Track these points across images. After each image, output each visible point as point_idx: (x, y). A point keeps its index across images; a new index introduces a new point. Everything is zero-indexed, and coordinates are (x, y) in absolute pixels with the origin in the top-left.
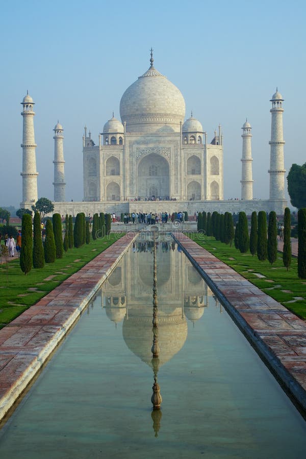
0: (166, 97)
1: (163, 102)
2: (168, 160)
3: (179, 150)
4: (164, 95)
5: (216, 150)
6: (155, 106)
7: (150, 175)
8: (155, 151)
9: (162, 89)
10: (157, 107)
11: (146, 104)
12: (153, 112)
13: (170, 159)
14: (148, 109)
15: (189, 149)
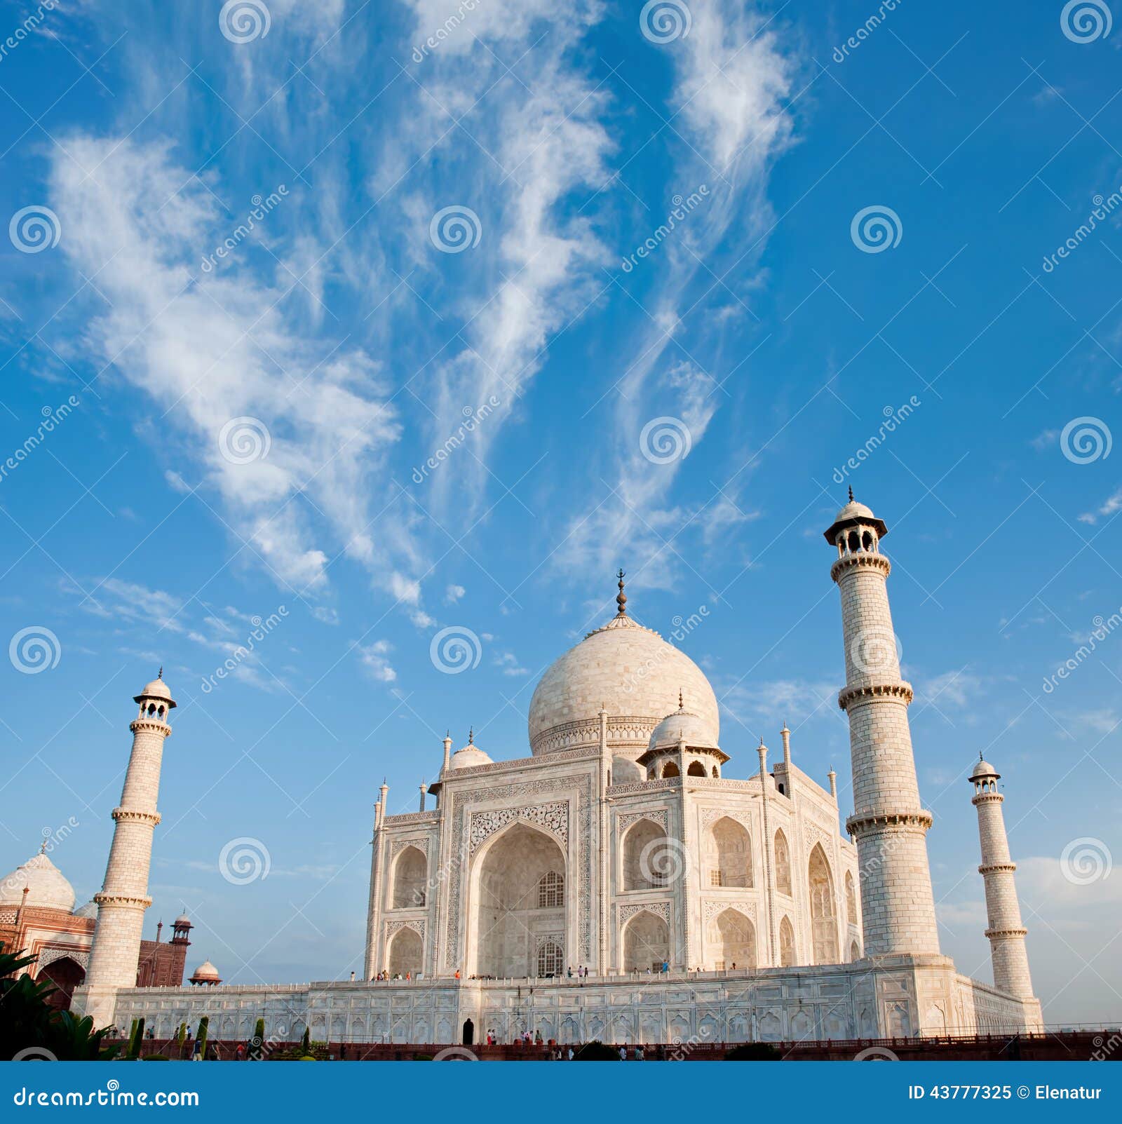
0: (620, 669)
1: (609, 684)
2: (562, 845)
3: (595, 808)
4: (615, 664)
5: (738, 797)
6: (584, 699)
7: (542, 905)
8: (523, 820)
9: (614, 649)
10: (590, 699)
11: (561, 698)
12: (578, 716)
13: (567, 841)
14: (566, 711)
15: (628, 801)
